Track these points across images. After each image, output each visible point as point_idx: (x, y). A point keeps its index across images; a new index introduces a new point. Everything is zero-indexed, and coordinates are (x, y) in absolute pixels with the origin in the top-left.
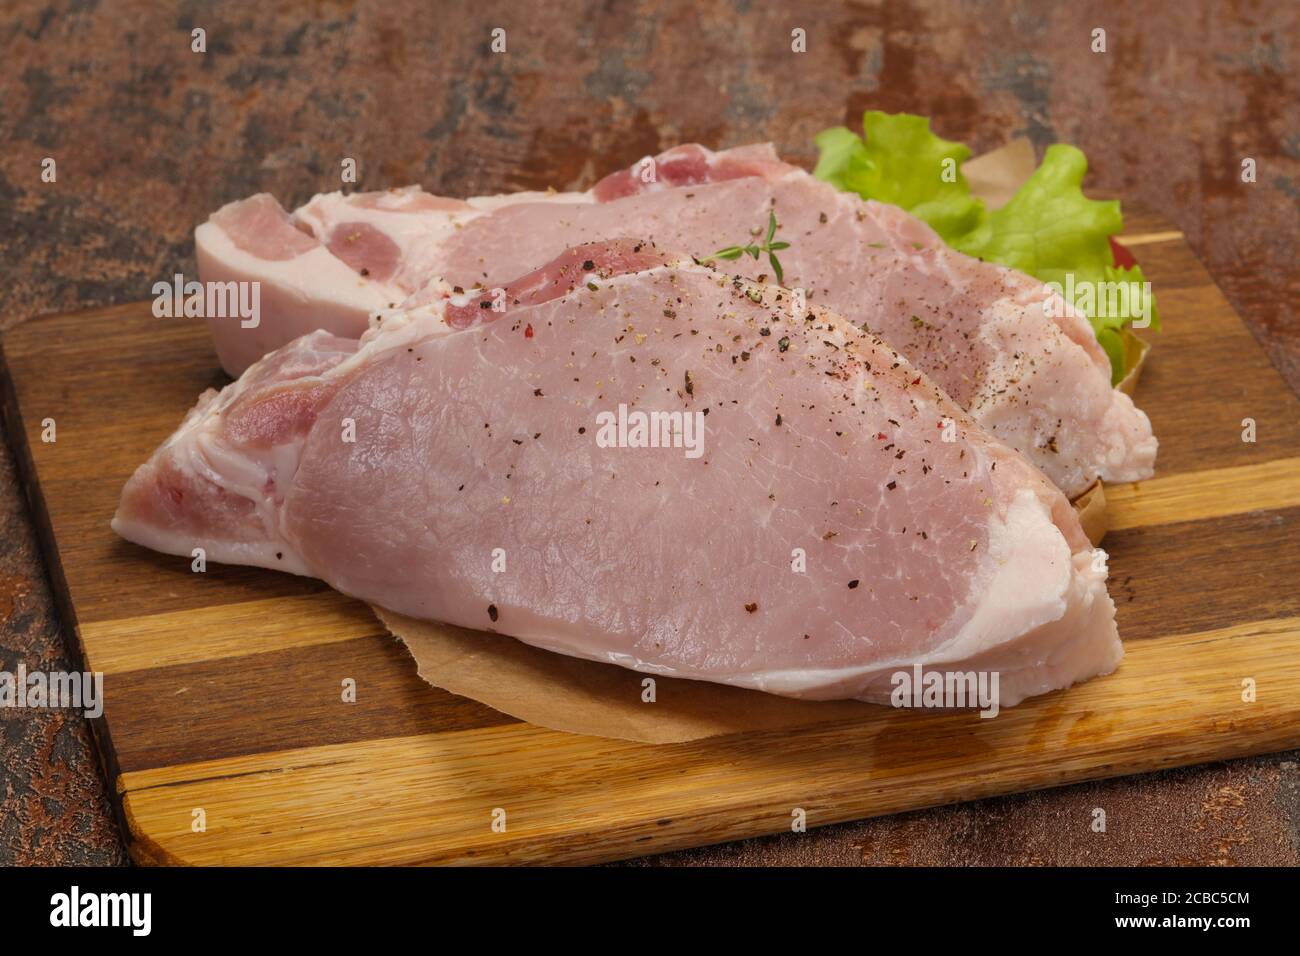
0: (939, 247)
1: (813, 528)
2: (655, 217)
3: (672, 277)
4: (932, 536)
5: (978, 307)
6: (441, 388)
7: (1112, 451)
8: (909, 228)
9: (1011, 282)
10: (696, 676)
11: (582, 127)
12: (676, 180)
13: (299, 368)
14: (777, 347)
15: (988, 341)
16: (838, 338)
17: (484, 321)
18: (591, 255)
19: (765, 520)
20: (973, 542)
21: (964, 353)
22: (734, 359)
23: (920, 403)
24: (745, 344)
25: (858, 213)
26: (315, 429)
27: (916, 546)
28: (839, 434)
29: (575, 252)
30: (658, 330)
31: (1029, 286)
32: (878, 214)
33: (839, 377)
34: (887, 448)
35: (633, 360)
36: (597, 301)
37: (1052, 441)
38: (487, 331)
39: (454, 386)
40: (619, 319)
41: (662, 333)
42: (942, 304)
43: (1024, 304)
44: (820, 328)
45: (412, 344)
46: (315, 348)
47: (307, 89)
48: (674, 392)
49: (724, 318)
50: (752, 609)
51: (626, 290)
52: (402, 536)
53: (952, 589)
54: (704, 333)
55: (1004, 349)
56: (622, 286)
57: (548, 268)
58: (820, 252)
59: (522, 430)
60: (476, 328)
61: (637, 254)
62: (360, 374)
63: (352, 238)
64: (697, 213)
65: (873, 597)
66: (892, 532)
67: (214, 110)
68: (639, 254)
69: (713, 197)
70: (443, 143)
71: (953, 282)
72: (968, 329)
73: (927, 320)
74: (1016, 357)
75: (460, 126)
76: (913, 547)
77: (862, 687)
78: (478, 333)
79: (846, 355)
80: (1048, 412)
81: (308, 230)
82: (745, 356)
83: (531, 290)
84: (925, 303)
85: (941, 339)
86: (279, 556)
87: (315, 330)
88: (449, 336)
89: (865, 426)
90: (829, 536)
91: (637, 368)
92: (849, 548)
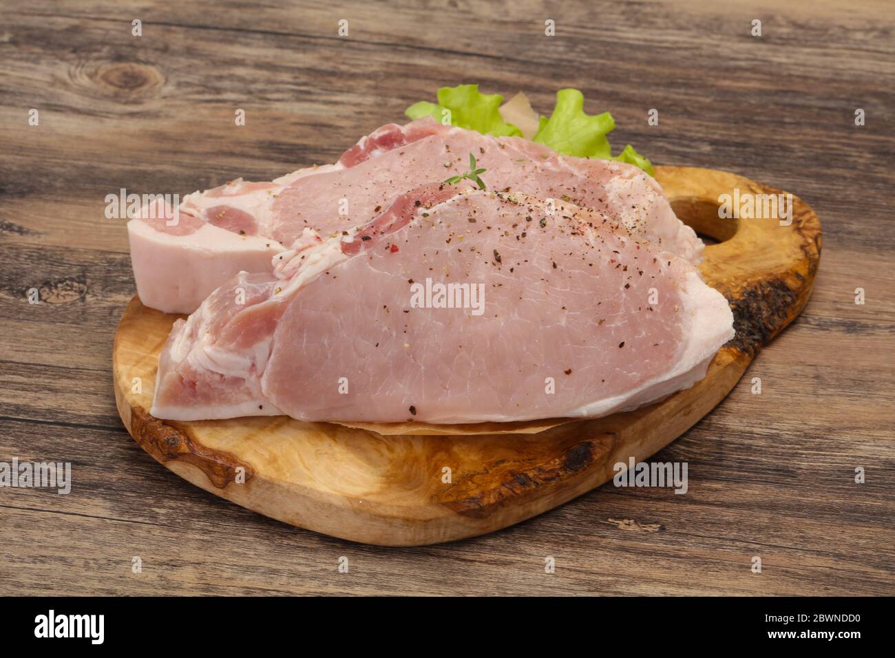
0: (557, 155)
1: (591, 320)
3: (466, 200)
4: (654, 310)
5: (600, 184)
9: (614, 167)
12: (387, 147)
14: (538, 225)
15: (614, 201)
16: (568, 213)
17: (367, 247)
18: (415, 197)
19: (563, 322)
20: (676, 307)
22: (518, 237)
23: (623, 239)
24: (522, 225)
25: (499, 144)
26: (277, 329)
27: (648, 316)
28: (591, 265)
30: (469, 231)
31: (625, 168)
32: (510, 143)
33: (578, 234)
34: (618, 267)
35: (460, 251)
36: (430, 222)
38: (370, 253)
40: (445, 229)
41: (471, 232)
42: (576, 186)
43: (629, 178)
44: (556, 210)
45: (328, 269)
48: (490, 264)
49: (503, 216)
50: (568, 372)
51: (444, 213)
53: (673, 334)
54: (495, 227)
55: (625, 204)
56: (440, 211)
57: (393, 209)
59: (407, 304)
60: (363, 253)
61: (442, 191)
64: (411, 162)
65: (634, 350)
66: (634, 312)
69: (415, 151)
72: (600, 197)
73: (571, 196)
74: (634, 207)
78: (365, 256)
79: (576, 221)
82: (524, 235)
83: (388, 224)
84: (565, 187)
86: (261, 408)
88: (348, 261)
89: (603, 257)
90: (601, 322)
91: (464, 255)
92: (613, 325)
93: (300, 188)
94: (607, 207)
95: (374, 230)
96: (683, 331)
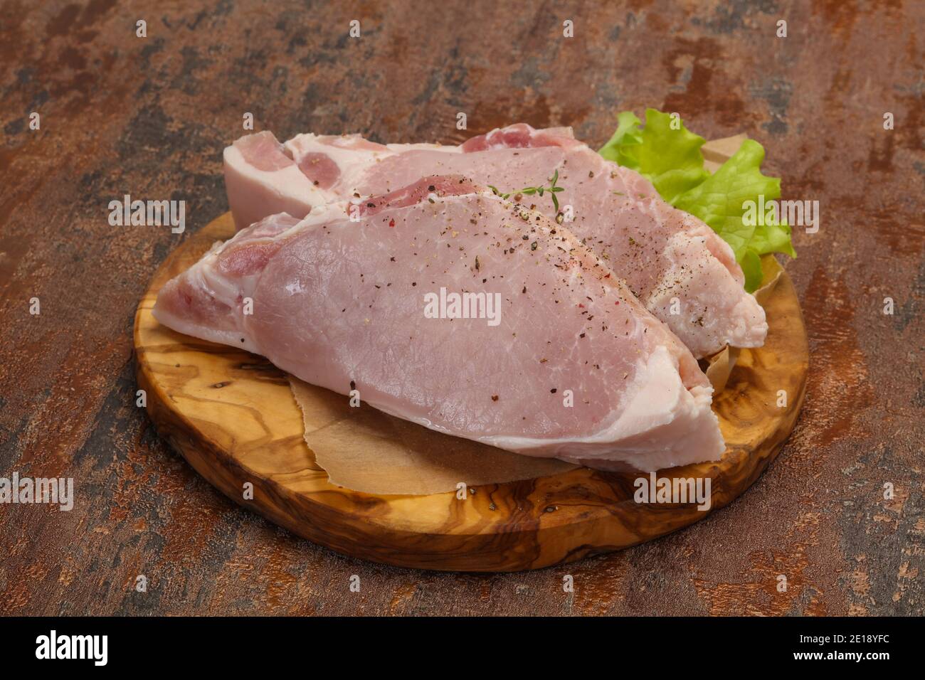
0: (653, 198)
1: (535, 355)
2: (493, 165)
3: (478, 201)
4: (602, 368)
5: (667, 236)
6: (339, 251)
7: (737, 328)
8: (641, 184)
9: (688, 223)
10: (461, 435)
11: (505, 103)
12: (511, 144)
13: (264, 232)
14: (530, 247)
15: (668, 257)
16: (567, 246)
17: (368, 214)
18: (433, 181)
19: (508, 348)
20: (626, 374)
21: (653, 263)
22: (505, 252)
24: (513, 244)
25: (612, 173)
26: (267, 268)
28: (557, 302)
29: (426, 180)
30: (466, 230)
31: (698, 225)
32: (624, 175)
33: (562, 269)
34: (583, 313)
35: (449, 246)
36: (434, 210)
37: (700, 319)
38: (369, 220)
39: (347, 251)
40: (445, 221)
41: (468, 232)
42: (649, 231)
43: (692, 237)
44: (558, 239)
45: (326, 223)
46: (278, 222)
47: (346, 69)
48: (468, 267)
49: (504, 227)
50: (495, 399)
51: (451, 205)
52: (310, 336)
53: (610, 400)
54: (491, 234)
55: (677, 262)
56: (449, 202)
57: (409, 188)
58: (585, 195)
59: (381, 280)
60: (363, 218)
61: (461, 185)
62: (295, 238)
63: (314, 162)
64: (518, 164)
66: (579, 363)
67: (289, 79)
68: (462, 184)
69: (530, 156)
70: (421, 108)
71: (657, 219)
72: (658, 249)
73: (637, 240)
74: (683, 268)
75: (433, 98)
76: (591, 373)
77: (556, 452)
78: (363, 221)
79: (569, 256)
80: (700, 302)
81: (289, 155)
82: (512, 251)
83: (397, 199)
84: (638, 230)
85: (642, 253)
86: (243, 340)
87: (281, 212)
88: (348, 221)
89: (573, 299)
90: (544, 361)
91: (451, 251)
92: (554, 369)
94: (658, 260)
95: (382, 200)
96: (622, 400)
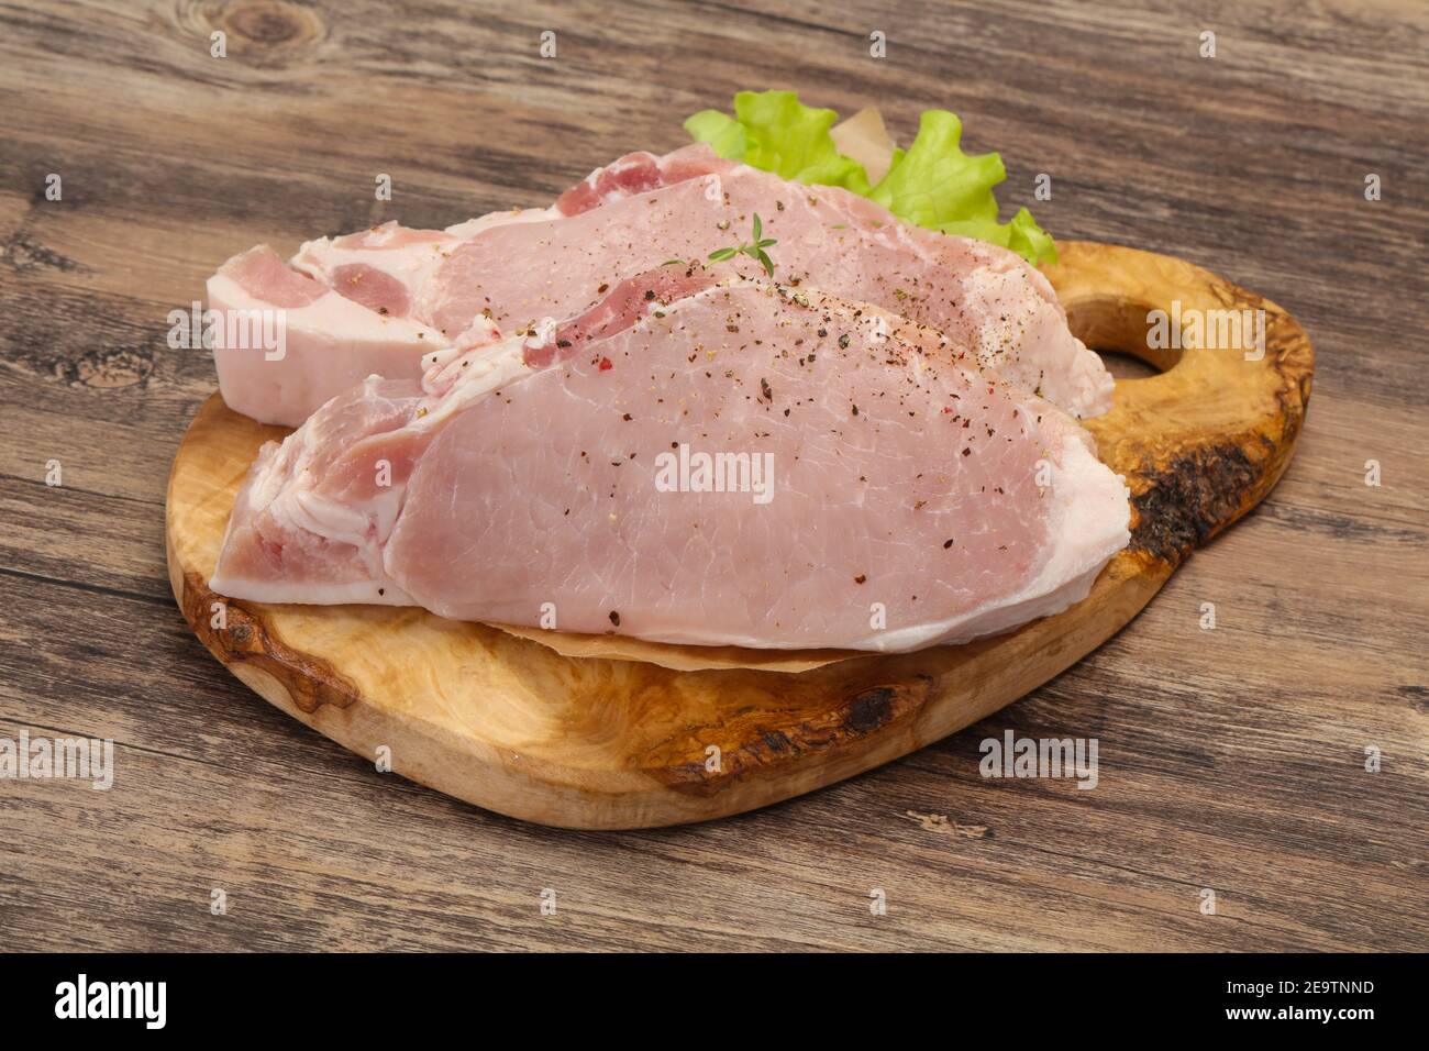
0: (897, 223)
1: (904, 500)
2: (626, 227)
3: (727, 295)
4: (1006, 490)
5: (956, 277)
6: (536, 425)
8: (859, 207)
9: (980, 252)
12: (633, 188)
14: (836, 343)
15: (974, 307)
16: (885, 329)
17: (564, 358)
18: (647, 285)
19: (860, 501)
21: (954, 320)
22: (802, 362)
23: (969, 375)
24: (810, 344)
25: (808, 198)
27: (996, 501)
28: (912, 414)
29: (633, 284)
30: (725, 345)
31: (1001, 256)
32: (826, 197)
33: (898, 364)
34: (955, 420)
35: (709, 375)
36: (665, 326)
38: (567, 368)
40: (688, 340)
41: (729, 347)
42: (919, 276)
43: (1002, 272)
44: (869, 322)
45: (501, 387)
48: (753, 400)
49: (782, 326)
50: (861, 580)
51: (689, 313)
53: (1032, 533)
54: (767, 342)
55: (990, 313)
56: (683, 309)
57: (610, 302)
59: (617, 453)
60: (556, 366)
61: (691, 277)
63: (355, 279)
64: (667, 217)
65: (966, 553)
66: (973, 492)
71: (922, 254)
72: (953, 298)
73: (909, 290)
74: (1003, 319)
76: (994, 502)
78: (558, 370)
79: (897, 342)
80: (1033, 365)
82: (812, 358)
83: (599, 325)
84: (902, 276)
85: (928, 309)
86: (381, 593)
88: (532, 377)
89: (932, 403)
90: (919, 505)
91: (714, 382)
92: (937, 512)
93: (487, 244)
94: (961, 315)
95: (577, 331)
96: (1049, 529)
